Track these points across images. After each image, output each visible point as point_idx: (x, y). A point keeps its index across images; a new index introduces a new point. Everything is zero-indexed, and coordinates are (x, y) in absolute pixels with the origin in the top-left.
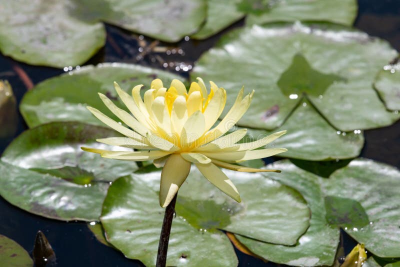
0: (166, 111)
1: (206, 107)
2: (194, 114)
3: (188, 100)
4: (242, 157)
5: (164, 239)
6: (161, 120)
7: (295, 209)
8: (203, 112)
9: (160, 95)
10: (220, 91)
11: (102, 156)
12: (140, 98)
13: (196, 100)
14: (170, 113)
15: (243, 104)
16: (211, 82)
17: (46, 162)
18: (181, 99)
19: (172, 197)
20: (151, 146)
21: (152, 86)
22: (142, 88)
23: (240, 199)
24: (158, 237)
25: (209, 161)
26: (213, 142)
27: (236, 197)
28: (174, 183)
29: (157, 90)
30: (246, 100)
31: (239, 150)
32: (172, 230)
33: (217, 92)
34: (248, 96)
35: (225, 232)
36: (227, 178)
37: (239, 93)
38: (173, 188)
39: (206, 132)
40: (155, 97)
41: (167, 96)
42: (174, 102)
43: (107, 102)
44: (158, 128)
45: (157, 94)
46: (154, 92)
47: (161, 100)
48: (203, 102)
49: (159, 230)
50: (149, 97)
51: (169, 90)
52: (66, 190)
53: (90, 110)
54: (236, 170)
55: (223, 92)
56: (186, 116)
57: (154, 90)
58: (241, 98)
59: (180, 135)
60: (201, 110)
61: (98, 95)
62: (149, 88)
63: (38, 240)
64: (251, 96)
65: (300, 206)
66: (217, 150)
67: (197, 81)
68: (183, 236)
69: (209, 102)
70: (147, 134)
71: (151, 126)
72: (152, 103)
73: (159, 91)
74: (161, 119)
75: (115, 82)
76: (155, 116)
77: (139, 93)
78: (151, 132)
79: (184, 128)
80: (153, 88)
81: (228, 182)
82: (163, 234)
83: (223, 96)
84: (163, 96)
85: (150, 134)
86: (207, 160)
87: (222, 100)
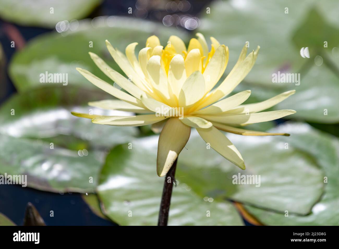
0: (162, 71)
1: (206, 65)
2: (192, 74)
3: (186, 59)
4: (247, 120)
5: (164, 210)
6: (157, 82)
7: (308, 175)
8: (203, 72)
9: (156, 54)
10: (221, 48)
11: (93, 122)
12: (135, 57)
13: (195, 58)
14: (167, 73)
15: (247, 62)
16: (212, 39)
17: (37, 128)
18: (178, 58)
19: (170, 165)
20: (147, 110)
21: (148, 45)
22: (137, 47)
23: (244, 166)
24: (157, 209)
25: (209, 125)
26: (214, 105)
27: (240, 164)
28: (172, 150)
29: (153, 48)
30: (249, 58)
31: (243, 112)
32: (173, 200)
33: (218, 50)
34: (252, 53)
35: (233, 202)
36: (231, 143)
37: (243, 50)
38: (171, 156)
39: (206, 94)
40: (151, 56)
41: (164, 55)
42: (172, 61)
43: (99, 62)
44: (155, 90)
45: (152, 53)
46: (150, 51)
47: (156, 59)
48: (203, 61)
49: (158, 200)
50: (144, 56)
51: (166, 48)
52: (58, 159)
53: (80, 72)
54: (241, 134)
55: (225, 49)
56: (184, 76)
57: (149, 48)
58: (244, 55)
59: (178, 97)
60: (200, 70)
61: (89, 56)
62: (144, 46)
63: (28, 213)
64: (255, 53)
65: (314, 171)
66: (219, 113)
67: (197, 38)
68: (185, 207)
69: (209, 60)
70: (141, 97)
71: (147, 88)
72: (147, 63)
73: (155, 49)
74: (157, 80)
75: (107, 41)
76: (150, 76)
77: (133, 52)
78: (147, 94)
79: (182, 90)
80: (149, 46)
81: (232, 147)
82: (163, 205)
83: (225, 54)
84: (159, 55)
85: (145, 96)
86: (207, 125)
87: (224, 58)
